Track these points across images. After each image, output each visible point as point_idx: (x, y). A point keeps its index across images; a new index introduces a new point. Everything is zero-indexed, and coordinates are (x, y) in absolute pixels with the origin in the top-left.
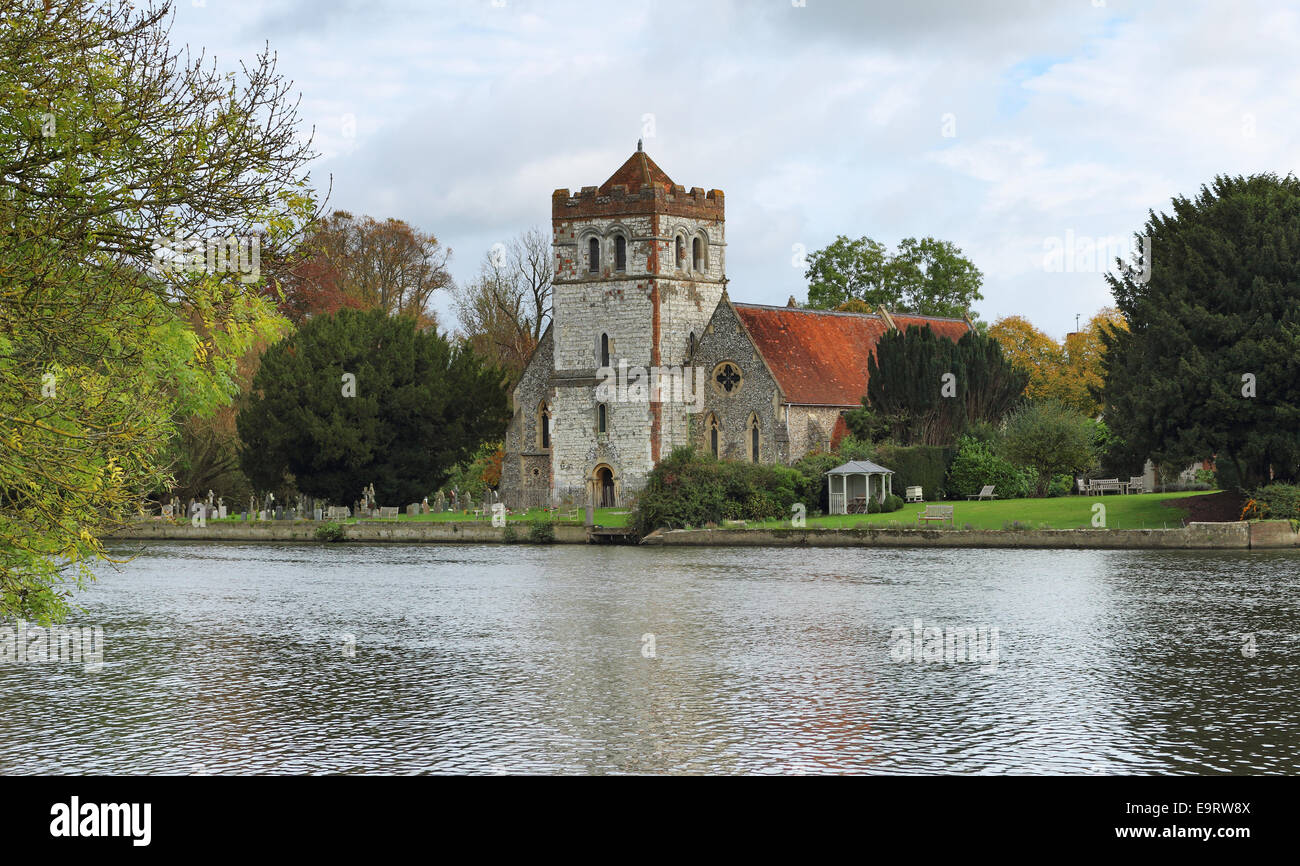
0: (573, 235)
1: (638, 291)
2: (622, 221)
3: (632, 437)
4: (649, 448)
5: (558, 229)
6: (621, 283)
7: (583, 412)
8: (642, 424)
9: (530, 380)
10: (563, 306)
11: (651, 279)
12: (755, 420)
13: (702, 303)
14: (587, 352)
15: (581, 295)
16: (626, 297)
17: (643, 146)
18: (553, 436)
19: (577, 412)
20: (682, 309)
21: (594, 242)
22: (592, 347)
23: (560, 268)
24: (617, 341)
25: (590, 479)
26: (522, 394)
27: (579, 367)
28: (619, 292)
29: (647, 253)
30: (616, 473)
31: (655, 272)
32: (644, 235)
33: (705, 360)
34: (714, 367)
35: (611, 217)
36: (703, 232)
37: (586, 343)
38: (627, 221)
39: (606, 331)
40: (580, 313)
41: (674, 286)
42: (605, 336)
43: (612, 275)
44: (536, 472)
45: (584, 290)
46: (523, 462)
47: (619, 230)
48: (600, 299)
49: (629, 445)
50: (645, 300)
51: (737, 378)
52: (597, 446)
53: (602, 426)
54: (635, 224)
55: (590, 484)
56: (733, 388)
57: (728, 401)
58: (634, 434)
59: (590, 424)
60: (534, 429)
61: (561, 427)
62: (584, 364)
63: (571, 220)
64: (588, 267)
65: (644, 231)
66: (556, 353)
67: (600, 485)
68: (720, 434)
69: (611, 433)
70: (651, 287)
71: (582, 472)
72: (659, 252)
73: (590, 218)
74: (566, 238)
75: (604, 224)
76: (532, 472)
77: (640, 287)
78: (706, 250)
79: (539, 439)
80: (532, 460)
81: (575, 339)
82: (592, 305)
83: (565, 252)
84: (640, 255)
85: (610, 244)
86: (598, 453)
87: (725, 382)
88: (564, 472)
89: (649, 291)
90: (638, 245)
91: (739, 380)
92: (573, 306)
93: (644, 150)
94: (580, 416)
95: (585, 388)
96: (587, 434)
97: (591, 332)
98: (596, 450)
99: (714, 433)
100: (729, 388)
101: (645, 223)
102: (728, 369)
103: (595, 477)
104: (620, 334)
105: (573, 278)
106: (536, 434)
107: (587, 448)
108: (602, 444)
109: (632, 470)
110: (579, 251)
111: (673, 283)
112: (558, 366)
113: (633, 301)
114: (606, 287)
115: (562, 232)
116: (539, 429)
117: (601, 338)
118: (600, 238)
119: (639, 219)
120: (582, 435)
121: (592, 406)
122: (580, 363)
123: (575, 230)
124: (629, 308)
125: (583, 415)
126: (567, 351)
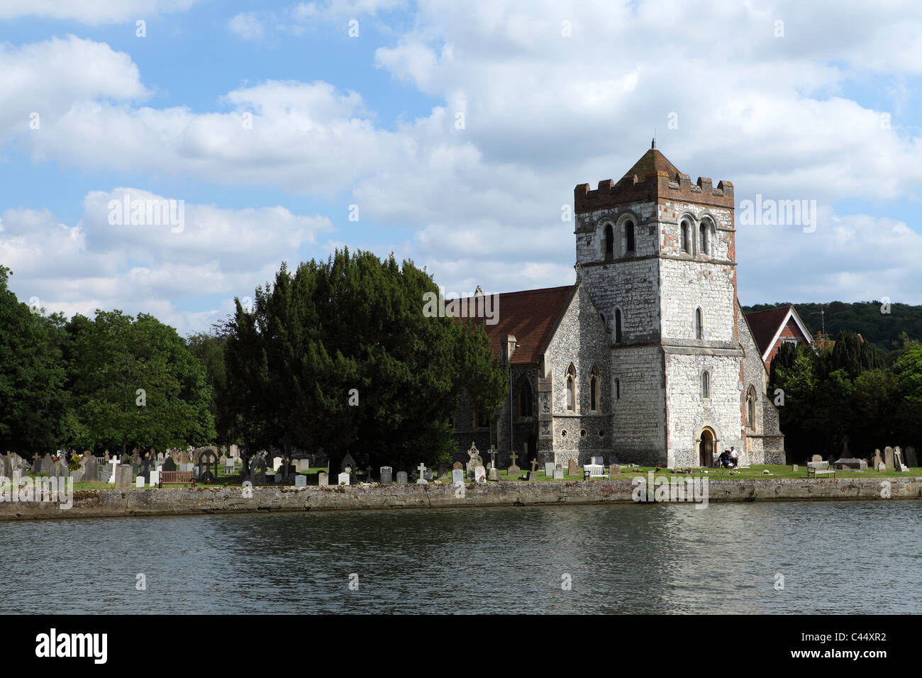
0: (674, 215)
1: (723, 276)
2: (711, 210)
3: (727, 403)
4: (739, 414)
6: (711, 266)
7: (690, 378)
8: (734, 392)
10: (667, 278)
11: (733, 266)
14: (687, 323)
15: (681, 271)
16: (714, 279)
19: (686, 378)
21: (684, 225)
22: (691, 319)
23: (666, 243)
24: (708, 317)
25: (698, 441)
27: (680, 337)
28: (709, 273)
29: (728, 242)
30: (716, 436)
31: (734, 260)
32: (726, 226)
35: (703, 205)
37: (687, 315)
38: (713, 211)
39: (699, 307)
40: (681, 287)
42: (698, 310)
45: (683, 267)
46: (556, 423)
47: (707, 219)
48: (695, 278)
49: (726, 411)
50: (727, 283)
52: (703, 410)
53: (705, 392)
54: (719, 215)
55: (698, 445)
58: (729, 401)
59: (697, 389)
60: (562, 391)
61: (674, 391)
62: (685, 334)
63: (673, 201)
64: (681, 246)
65: (726, 223)
66: (663, 322)
69: (713, 399)
70: (732, 272)
71: (692, 434)
73: (687, 202)
74: (669, 217)
75: (697, 210)
77: (725, 271)
81: (677, 310)
82: (690, 282)
83: (667, 229)
84: (722, 244)
85: (699, 229)
86: (703, 417)
88: (677, 433)
89: (731, 276)
90: (722, 234)
92: (675, 279)
94: (689, 382)
95: (693, 357)
96: (695, 399)
97: (689, 306)
98: (702, 413)
101: (727, 218)
103: (700, 438)
104: (710, 311)
105: (674, 254)
107: (694, 412)
108: (706, 409)
109: (728, 433)
110: (678, 231)
112: (664, 334)
115: (665, 210)
120: (691, 399)
121: (697, 374)
122: (682, 333)
123: (676, 210)
124: (716, 288)
125: (691, 381)
126: (672, 321)
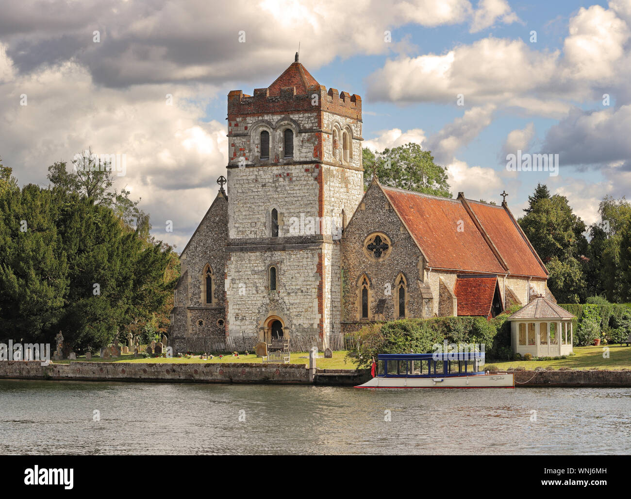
0: (246, 128)
1: (305, 174)
2: (291, 116)
3: (300, 294)
4: (316, 303)
5: (233, 123)
6: (290, 167)
7: (255, 273)
8: (309, 283)
9: (196, 247)
10: (237, 186)
11: (318, 163)
12: (401, 281)
13: (349, 186)
14: (259, 224)
15: (254, 177)
16: (294, 179)
17: (300, 58)
18: (228, 293)
19: (250, 273)
20: (337, 189)
21: (264, 134)
22: (263, 220)
23: (235, 155)
24: (285, 215)
25: (263, 328)
26: (188, 259)
27: (252, 236)
28: (288, 174)
29: (314, 143)
30: (285, 323)
31: (321, 159)
32: (311, 128)
33: (357, 232)
34: (366, 237)
35: (281, 113)
36: (349, 128)
37: (258, 216)
38: (295, 117)
39: (276, 207)
40: (253, 192)
41: (333, 171)
42: (275, 212)
43: (281, 160)
44: (201, 323)
45: (256, 173)
46: (189, 314)
47: (288, 124)
48: (271, 181)
49: (298, 301)
50: (312, 181)
51: (386, 247)
52: (268, 302)
53: (273, 284)
54: (304, 119)
55: (262, 333)
56: (382, 255)
57: (377, 265)
58: (302, 291)
59: (262, 282)
60: (199, 288)
61: (235, 286)
62: (256, 233)
63: (245, 115)
64: (259, 154)
65: (311, 125)
66: (230, 225)
67: (270, 333)
68: (370, 292)
69: (282, 291)
70: (317, 170)
71: (255, 323)
72: (323, 143)
73: (262, 114)
74: (241, 130)
75: (275, 119)
76: (197, 323)
77: (307, 170)
78: (351, 143)
79: (203, 296)
80: (197, 313)
81: (247, 213)
82: (264, 186)
83: (238, 141)
84: (307, 144)
85: (280, 135)
86: (269, 308)
87: (375, 250)
88: (238, 323)
89: (315, 174)
90: (305, 136)
91: (387, 248)
92: (247, 186)
93: (299, 61)
94: (252, 277)
95: (258, 254)
96: (260, 292)
97: (263, 208)
98: (267, 304)
99: (365, 292)
100: (378, 254)
101: (313, 119)
102: (378, 239)
103: (266, 326)
104: (288, 209)
105: (246, 163)
106: (201, 292)
107: (259, 303)
108: (272, 300)
109: (301, 322)
110: (252, 141)
111: (332, 168)
112: (233, 235)
113: (301, 182)
114: (276, 170)
115: (236, 125)
116: (203, 288)
117: (271, 212)
118: (270, 131)
119: (306, 115)
120: (254, 292)
121: (264, 268)
122: (253, 233)
123: (248, 123)
124: (296, 188)
125: (256, 276)
126: (240, 223)
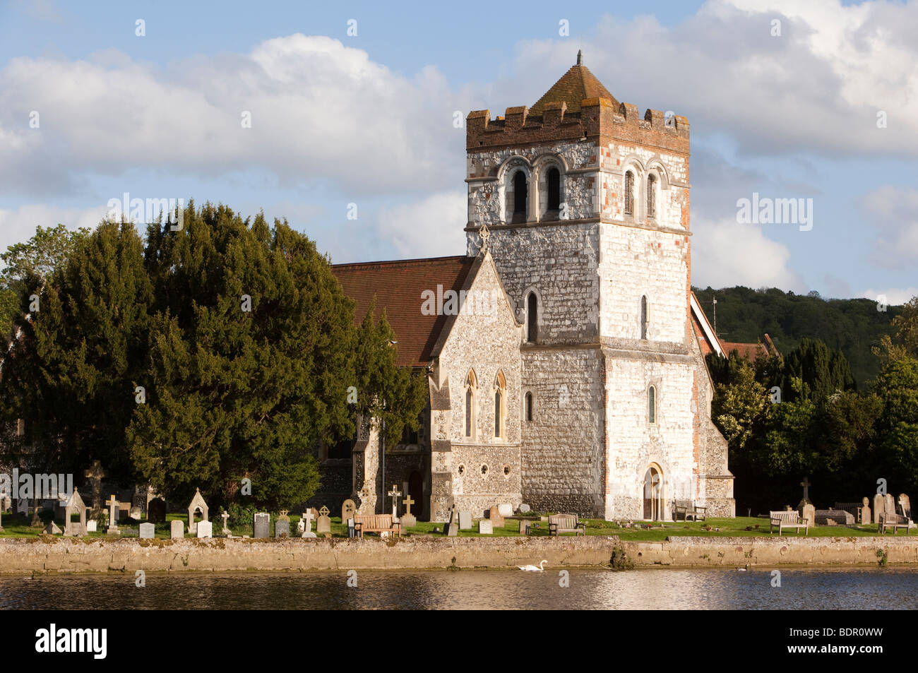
0: (618, 162)
2: (661, 157)
4: (691, 445)
5: (606, 150)
6: (662, 234)
7: (636, 394)
8: (685, 413)
10: (610, 252)
15: (627, 241)
16: (665, 254)
19: (631, 393)
21: (630, 175)
22: (633, 310)
23: (606, 201)
27: (623, 335)
28: (660, 245)
29: (682, 203)
30: (664, 473)
32: (680, 180)
35: (652, 149)
37: (629, 304)
38: (666, 158)
39: (646, 292)
40: (625, 265)
42: (644, 300)
45: (630, 236)
48: (644, 251)
49: (675, 440)
50: (680, 261)
52: (649, 440)
53: (652, 415)
54: (673, 164)
58: (679, 427)
59: (642, 409)
63: (617, 142)
64: (625, 207)
65: (680, 176)
66: (603, 313)
69: (662, 424)
71: (635, 472)
73: (634, 144)
74: (612, 164)
75: (646, 156)
77: (677, 243)
81: (619, 297)
82: (636, 258)
83: (610, 181)
84: (675, 204)
86: (649, 449)
90: (674, 190)
92: (619, 254)
94: (632, 400)
95: (638, 363)
96: (640, 424)
98: (648, 444)
101: (681, 167)
103: (644, 480)
105: (617, 217)
107: (640, 442)
108: (652, 437)
109: (677, 471)
112: (605, 330)
113: (672, 260)
114: (647, 236)
115: (609, 155)
117: (641, 301)
120: (635, 424)
121: (643, 388)
122: (625, 330)
123: (621, 155)
124: (666, 268)
125: (636, 398)
126: (613, 312)
